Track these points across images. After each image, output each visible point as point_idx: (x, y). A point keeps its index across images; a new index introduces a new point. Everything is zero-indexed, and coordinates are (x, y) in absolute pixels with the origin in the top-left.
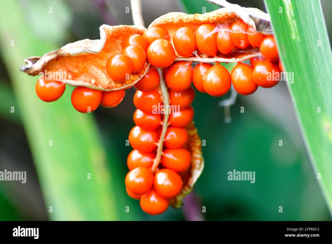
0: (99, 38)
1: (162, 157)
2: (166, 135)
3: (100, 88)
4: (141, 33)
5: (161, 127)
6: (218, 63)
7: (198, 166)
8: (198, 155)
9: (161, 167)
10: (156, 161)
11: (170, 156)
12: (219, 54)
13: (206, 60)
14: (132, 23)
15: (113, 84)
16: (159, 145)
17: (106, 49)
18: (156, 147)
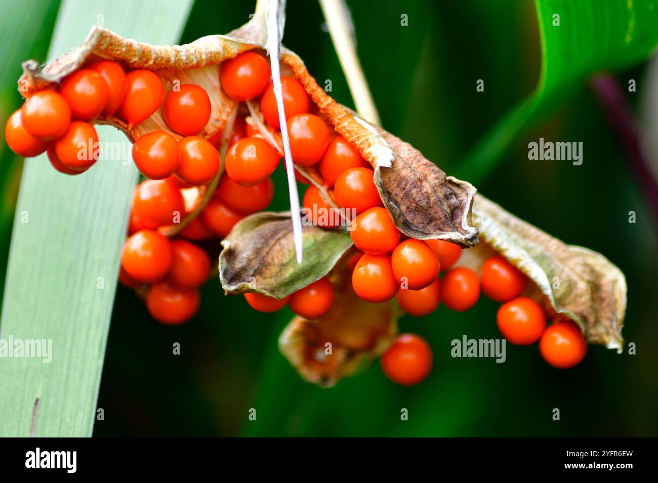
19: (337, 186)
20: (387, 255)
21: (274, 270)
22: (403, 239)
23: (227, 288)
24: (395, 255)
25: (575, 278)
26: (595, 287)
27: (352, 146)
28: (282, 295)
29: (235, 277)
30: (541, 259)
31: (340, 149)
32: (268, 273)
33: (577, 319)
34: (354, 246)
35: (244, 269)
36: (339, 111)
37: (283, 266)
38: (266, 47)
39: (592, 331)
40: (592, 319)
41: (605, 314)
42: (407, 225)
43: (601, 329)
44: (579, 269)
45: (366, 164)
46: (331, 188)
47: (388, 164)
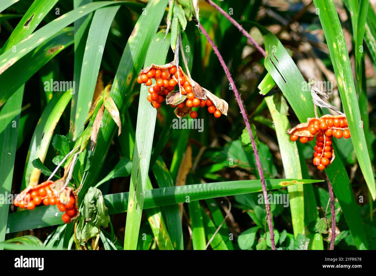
0: (307, 122)
1: (323, 154)
2: (325, 148)
3: (308, 136)
4: (318, 120)
5: (323, 146)
6: (339, 129)
7: (333, 157)
8: (333, 154)
9: (323, 156)
10: (322, 155)
11: (325, 153)
12: (339, 127)
13: (336, 128)
14: (315, 117)
15: (311, 135)
16: (323, 151)
17: (309, 125)
18: (322, 151)
19: (186, 88)
20: (192, 100)
21: (174, 101)
22: (195, 98)
23: (167, 104)
24: (193, 100)
25: (221, 104)
26: (223, 105)
27: (188, 82)
28: (176, 105)
29: (169, 102)
30: (216, 100)
31: (186, 83)
32: (173, 101)
33: (220, 110)
34: (187, 98)
35: (170, 101)
36: (186, 76)
37: (176, 100)
38: (176, 65)
39: (223, 112)
40: (223, 110)
41: (225, 110)
42: (196, 96)
43: (224, 112)
44: (221, 102)
45: (191, 86)
46: (185, 88)
47: (194, 86)
